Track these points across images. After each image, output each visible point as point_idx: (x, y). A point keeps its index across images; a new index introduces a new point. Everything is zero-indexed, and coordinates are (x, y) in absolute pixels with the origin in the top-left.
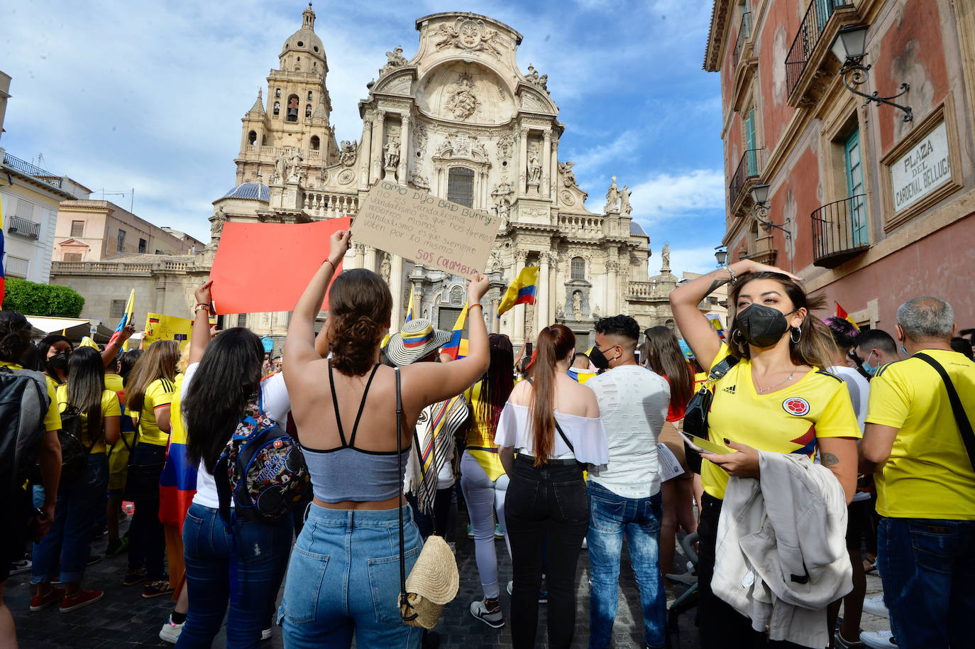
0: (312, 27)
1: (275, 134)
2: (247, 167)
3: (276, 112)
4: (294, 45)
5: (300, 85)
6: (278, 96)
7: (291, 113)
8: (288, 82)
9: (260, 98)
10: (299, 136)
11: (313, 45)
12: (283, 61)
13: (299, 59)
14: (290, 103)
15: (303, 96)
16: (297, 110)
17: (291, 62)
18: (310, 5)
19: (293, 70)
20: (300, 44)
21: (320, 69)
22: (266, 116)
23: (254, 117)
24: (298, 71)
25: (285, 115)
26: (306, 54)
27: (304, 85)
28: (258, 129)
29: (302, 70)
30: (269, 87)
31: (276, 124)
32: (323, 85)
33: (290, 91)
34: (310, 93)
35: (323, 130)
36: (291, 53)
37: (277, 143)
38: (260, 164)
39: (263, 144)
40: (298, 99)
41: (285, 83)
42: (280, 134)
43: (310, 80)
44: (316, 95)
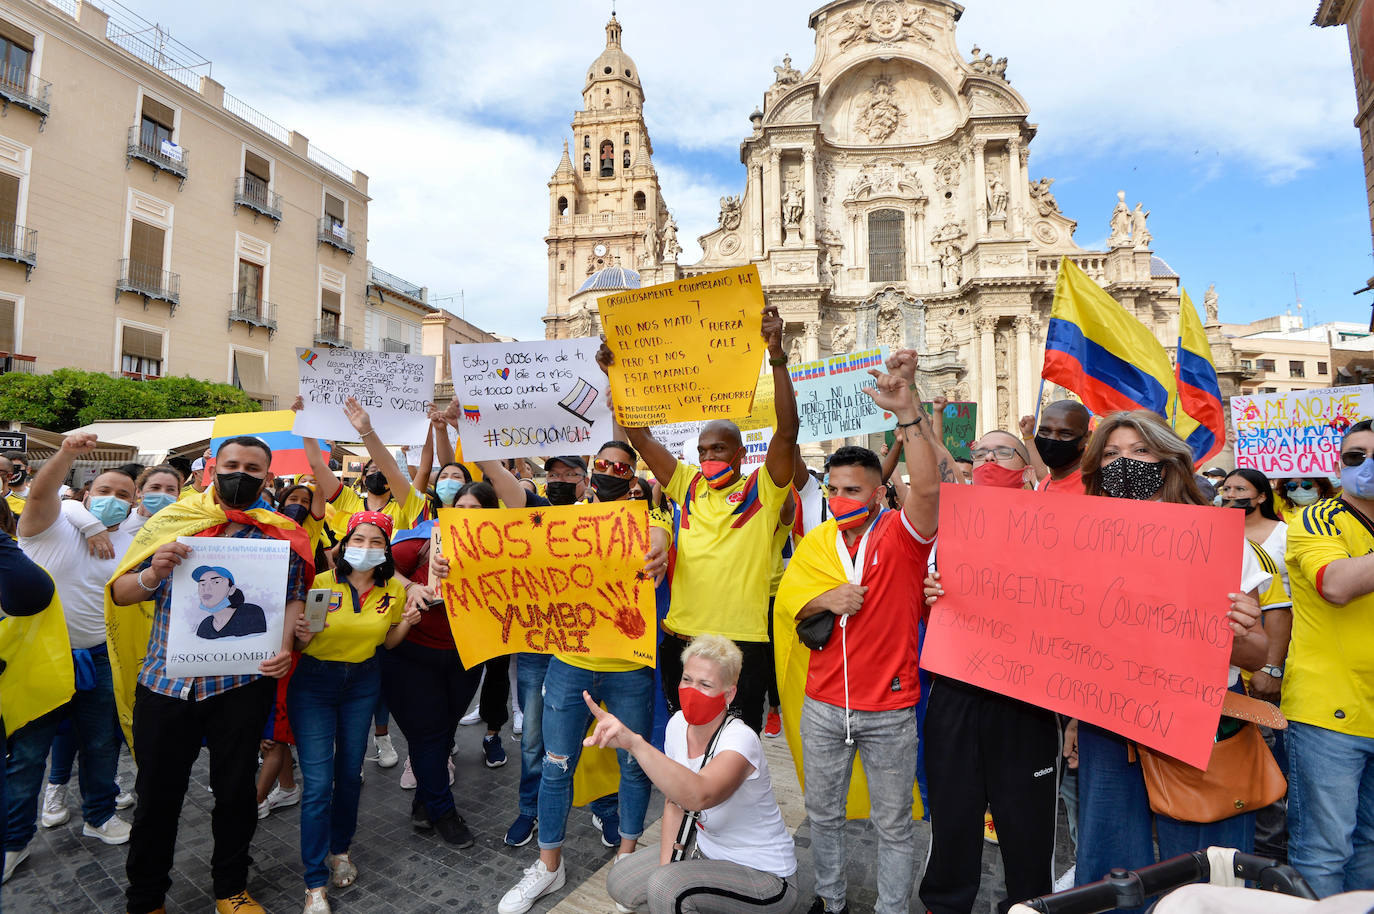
0: (618, 44)
1: (588, 196)
2: (560, 245)
3: (587, 168)
4: (600, 74)
5: (613, 126)
6: (587, 146)
7: (605, 166)
8: (598, 124)
9: (566, 152)
10: (618, 194)
11: (624, 68)
12: (588, 97)
13: (608, 91)
14: (602, 152)
16: (612, 160)
17: (598, 98)
18: (614, 14)
19: (603, 108)
20: (608, 71)
21: (635, 100)
22: (575, 175)
23: (562, 178)
24: (609, 108)
25: (599, 169)
26: (617, 83)
27: (618, 125)
28: (568, 192)
29: (614, 105)
30: (576, 136)
31: (590, 183)
32: (641, 121)
33: (601, 138)
34: (627, 134)
35: (649, 182)
36: (598, 85)
37: (592, 209)
38: (575, 239)
39: (576, 213)
40: (612, 146)
41: (594, 127)
42: (594, 195)
43: (625, 117)
44: (634, 137)
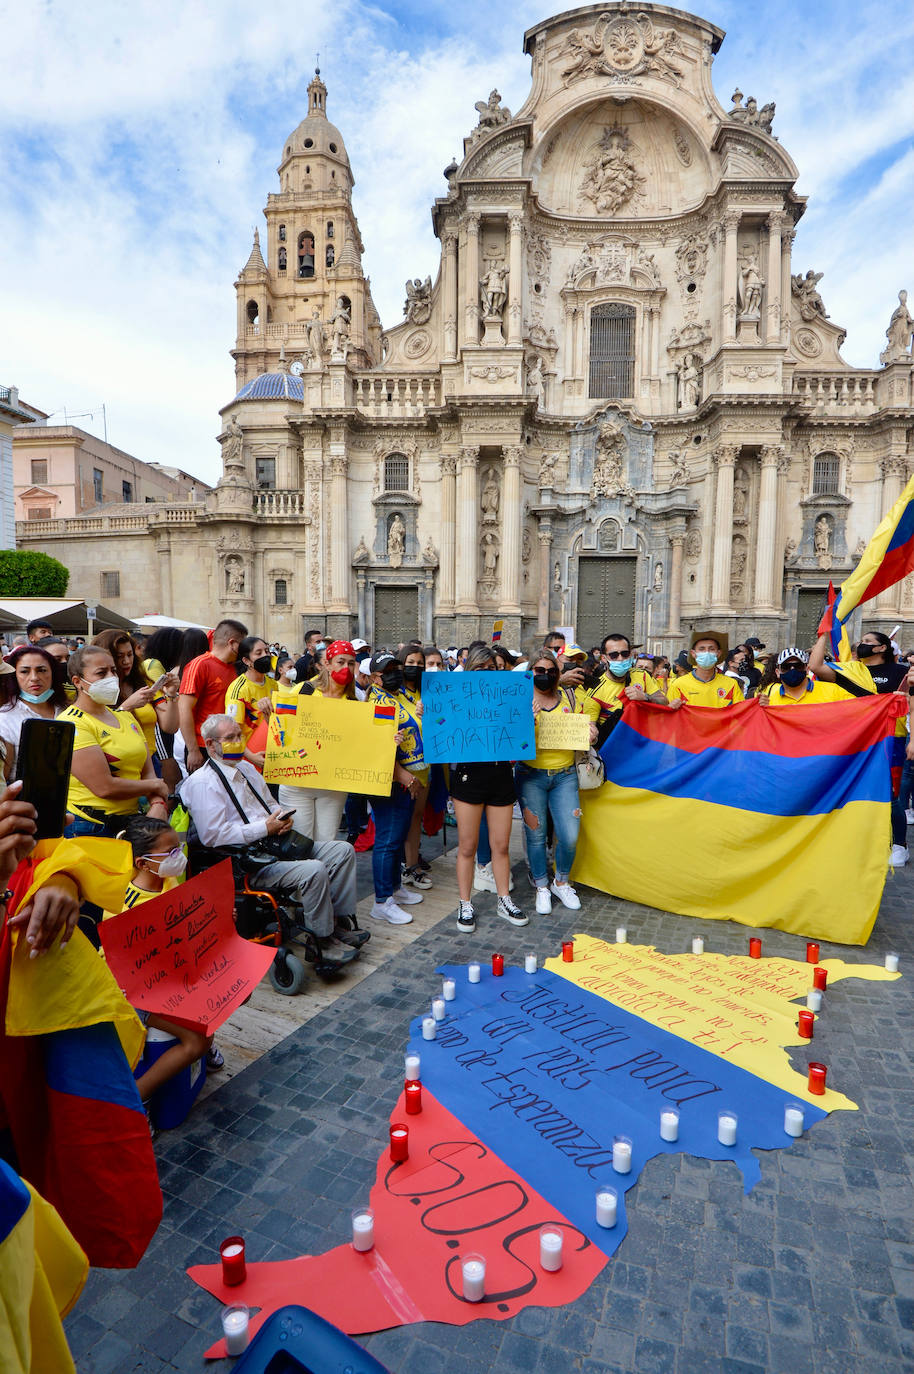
0: (323, 110)
1: (283, 301)
2: (249, 361)
4: (299, 147)
5: (313, 214)
6: (282, 238)
7: (304, 264)
8: (295, 211)
9: (257, 245)
10: (319, 300)
11: (329, 141)
12: (285, 177)
13: (308, 171)
14: (301, 247)
15: (319, 231)
16: (313, 257)
17: (297, 176)
18: (318, 72)
19: (301, 190)
20: (309, 143)
21: (342, 182)
22: (267, 273)
24: (309, 190)
25: (296, 267)
26: (319, 160)
27: (320, 213)
28: (258, 295)
29: (315, 188)
30: (268, 224)
31: (286, 285)
32: (348, 209)
33: (300, 228)
34: (330, 225)
35: (355, 285)
36: (296, 161)
37: (288, 317)
38: (267, 354)
39: (268, 322)
40: (313, 238)
41: (291, 215)
42: (291, 301)
43: (328, 202)
44: (339, 228)
